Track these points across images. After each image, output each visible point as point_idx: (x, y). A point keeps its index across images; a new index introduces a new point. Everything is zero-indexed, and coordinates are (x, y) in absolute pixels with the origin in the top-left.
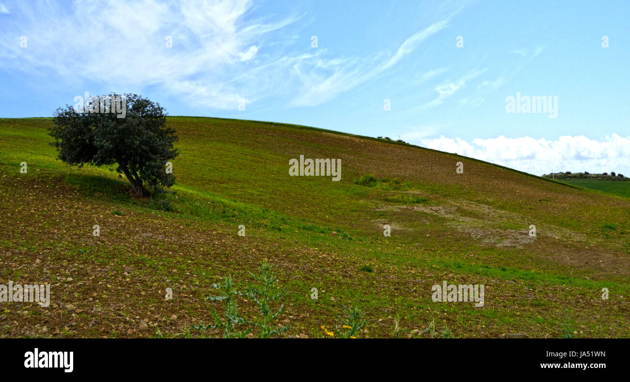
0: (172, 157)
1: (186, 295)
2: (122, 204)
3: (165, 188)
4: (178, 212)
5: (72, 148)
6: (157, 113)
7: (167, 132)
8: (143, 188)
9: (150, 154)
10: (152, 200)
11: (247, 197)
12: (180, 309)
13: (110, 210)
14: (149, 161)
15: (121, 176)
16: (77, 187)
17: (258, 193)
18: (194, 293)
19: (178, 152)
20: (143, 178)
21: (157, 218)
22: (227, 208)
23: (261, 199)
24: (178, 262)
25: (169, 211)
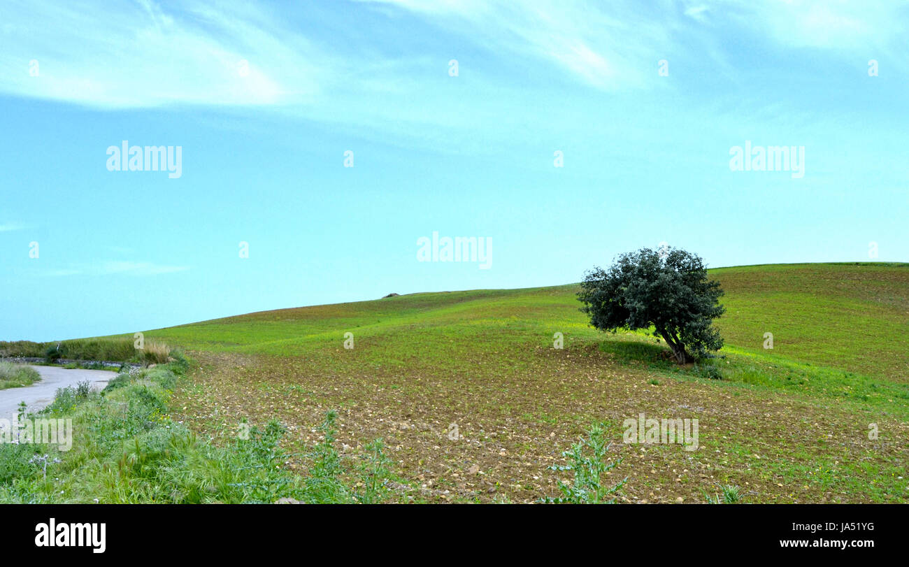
0: (717, 315)
1: (704, 476)
2: (662, 372)
3: (712, 352)
4: (728, 380)
5: (604, 312)
6: (696, 265)
7: (710, 286)
8: (685, 353)
9: (689, 313)
10: (696, 367)
11: (824, 359)
12: (693, 491)
13: (646, 379)
14: (689, 322)
15: (658, 341)
16: (612, 355)
17: (840, 353)
18: (715, 473)
19: (724, 308)
20: (684, 341)
21: (700, 387)
22: (793, 374)
23: (844, 361)
24: (711, 437)
25: (717, 379)
